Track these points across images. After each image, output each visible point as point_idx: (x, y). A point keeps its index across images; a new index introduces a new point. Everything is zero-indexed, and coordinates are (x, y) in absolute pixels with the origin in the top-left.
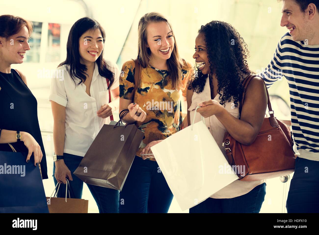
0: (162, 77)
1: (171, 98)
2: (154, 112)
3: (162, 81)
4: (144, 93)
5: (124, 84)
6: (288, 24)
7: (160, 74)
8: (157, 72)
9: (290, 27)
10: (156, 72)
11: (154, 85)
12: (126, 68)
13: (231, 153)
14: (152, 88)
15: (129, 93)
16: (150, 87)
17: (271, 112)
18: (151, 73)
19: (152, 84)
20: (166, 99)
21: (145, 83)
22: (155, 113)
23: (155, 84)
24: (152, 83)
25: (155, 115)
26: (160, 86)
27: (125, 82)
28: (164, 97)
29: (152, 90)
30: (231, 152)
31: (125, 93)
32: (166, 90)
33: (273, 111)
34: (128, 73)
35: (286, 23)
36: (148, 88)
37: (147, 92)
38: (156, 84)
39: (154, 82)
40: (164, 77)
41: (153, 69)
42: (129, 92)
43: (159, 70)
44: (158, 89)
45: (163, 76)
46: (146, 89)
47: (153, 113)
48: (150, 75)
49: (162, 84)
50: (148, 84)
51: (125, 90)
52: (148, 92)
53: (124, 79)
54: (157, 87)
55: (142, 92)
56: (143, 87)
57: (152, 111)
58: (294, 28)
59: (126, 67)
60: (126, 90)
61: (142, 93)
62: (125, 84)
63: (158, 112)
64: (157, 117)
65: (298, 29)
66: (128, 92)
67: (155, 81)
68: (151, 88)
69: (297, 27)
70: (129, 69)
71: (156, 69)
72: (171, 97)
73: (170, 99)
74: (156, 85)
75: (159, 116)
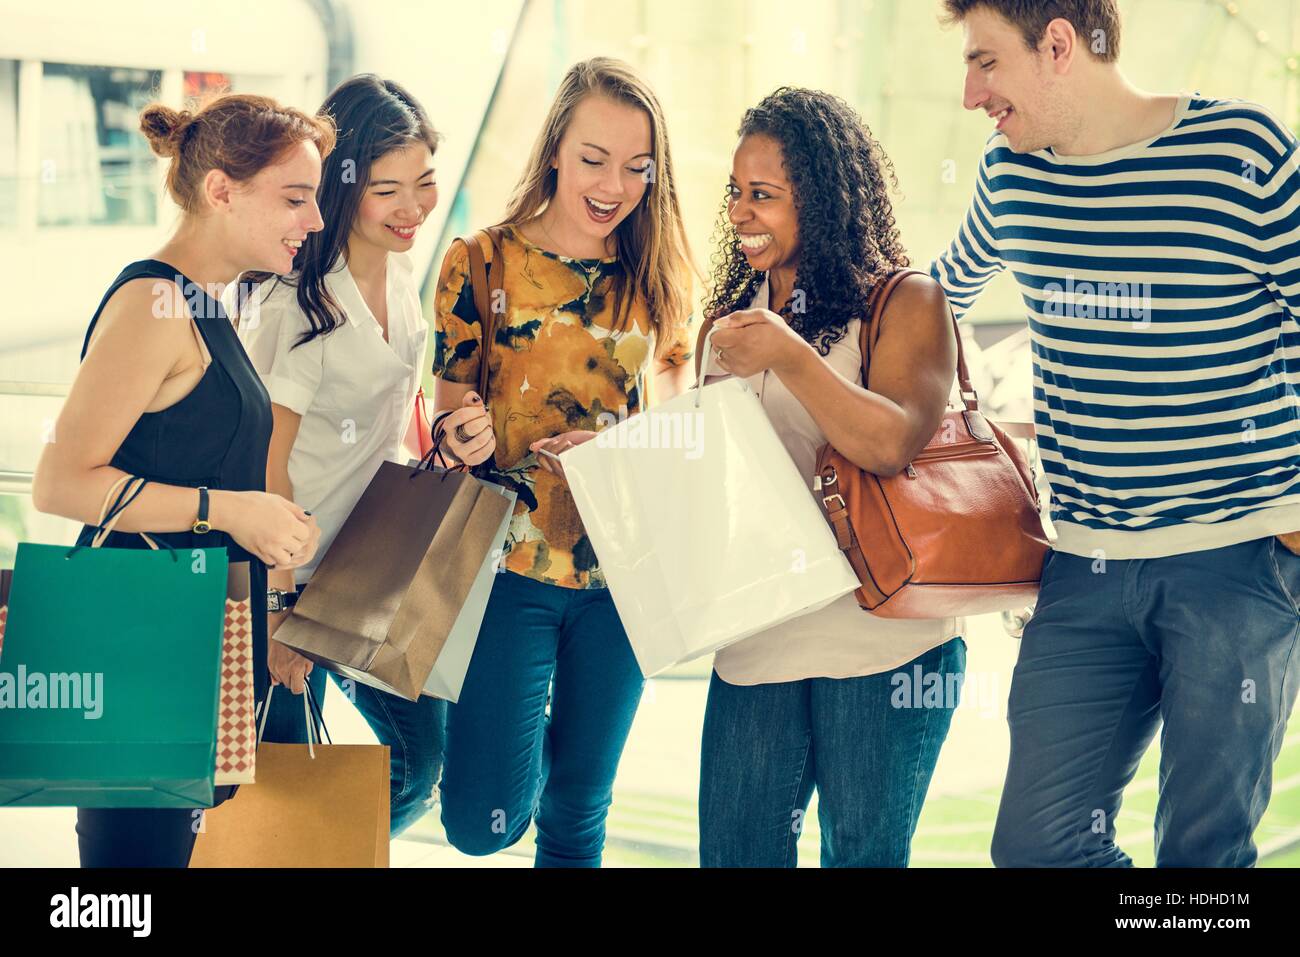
0: (586, 284)
1: (617, 360)
2: (559, 407)
3: (583, 298)
4: (522, 342)
5: (444, 329)
6: (990, 99)
7: (576, 274)
8: (567, 268)
9: (996, 110)
10: (564, 266)
11: (556, 312)
12: (455, 273)
13: (844, 513)
14: (551, 323)
15: (460, 360)
16: (541, 319)
17: (969, 396)
18: (544, 272)
19: (548, 311)
20: (600, 365)
21: (522, 307)
22: (562, 410)
23: (559, 309)
24: (549, 307)
25: (565, 419)
26: (578, 316)
27: (449, 321)
28: (593, 356)
29: (549, 330)
30: (848, 507)
31: (446, 361)
32: (598, 332)
33: (975, 392)
34: (460, 291)
35: (983, 98)
36: (536, 324)
37: (532, 336)
38: (565, 308)
39: (555, 301)
40: (591, 283)
41: (552, 261)
42: (462, 357)
43: (573, 262)
44: (572, 326)
45: (588, 279)
46: (527, 330)
47: (557, 412)
48: (541, 280)
49: (587, 308)
50: (536, 309)
51: (448, 350)
52: (536, 338)
53: (446, 310)
54: (569, 319)
55: (514, 340)
56: (518, 320)
57: (554, 406)
58: (1010, 110)
59: (453, 269)
60: (451, 348)
61: (513, 342)
62: (448, 330)
63: (571, 410)
64: (569, 425)
65: (1026, 113)
66: (456, 357)
67: (562, 298)
68: (547, 325)
69: (1019, 108)
70: (463, 275)
71: (562, 258)
72: (615, 357)
73: (614, 363)
74: (565, 313)
75: (574, 424)
